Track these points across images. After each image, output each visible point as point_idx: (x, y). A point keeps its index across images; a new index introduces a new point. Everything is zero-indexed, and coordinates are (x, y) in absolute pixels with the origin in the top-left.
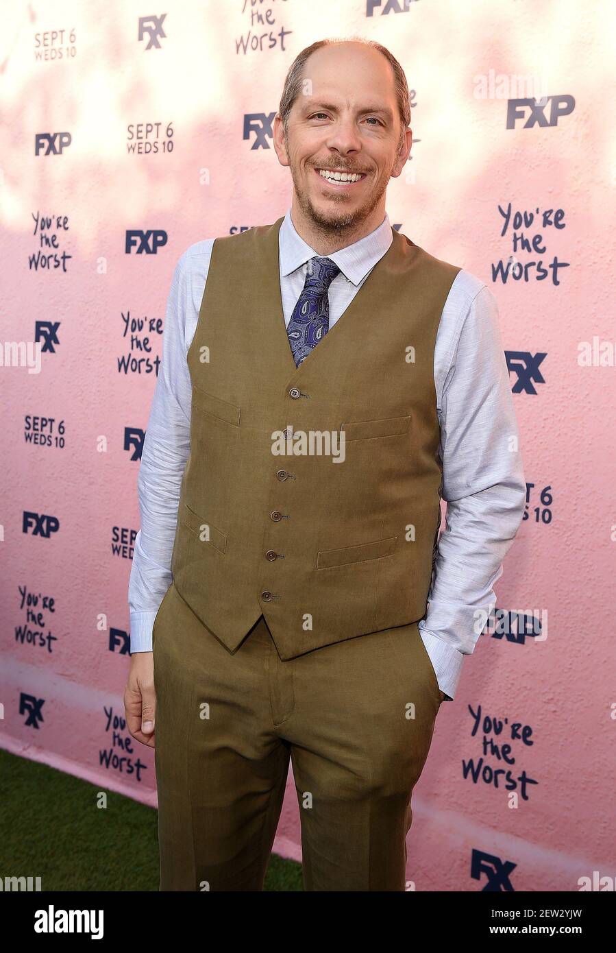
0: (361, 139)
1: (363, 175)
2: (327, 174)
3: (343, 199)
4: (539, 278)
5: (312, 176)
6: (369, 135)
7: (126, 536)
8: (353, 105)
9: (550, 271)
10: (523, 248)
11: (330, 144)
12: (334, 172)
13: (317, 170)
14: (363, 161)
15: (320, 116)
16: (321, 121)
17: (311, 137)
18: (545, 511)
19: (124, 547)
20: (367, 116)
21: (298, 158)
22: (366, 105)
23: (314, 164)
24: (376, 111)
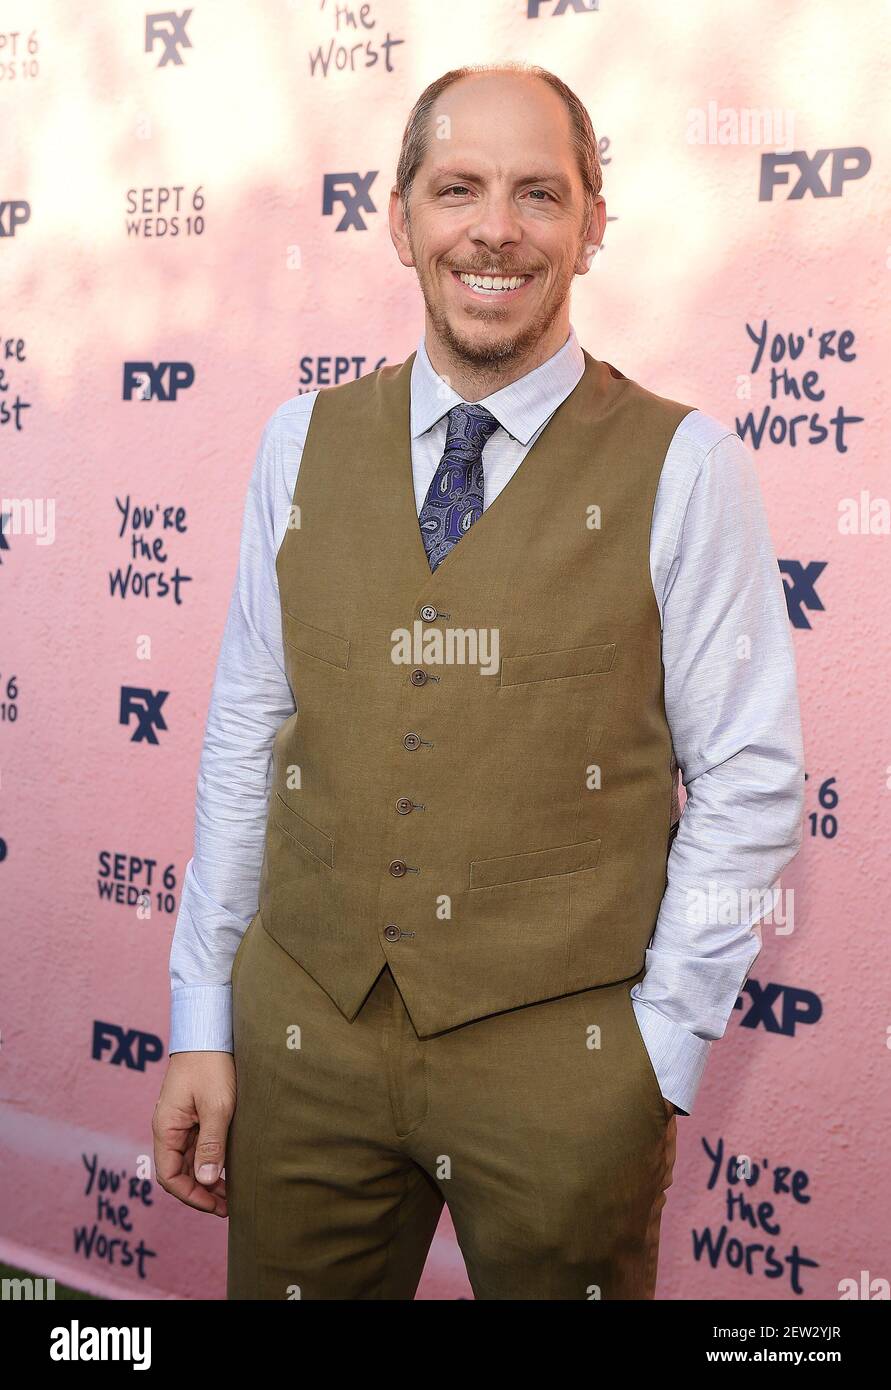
0: (521, 223)
2: (471, 279)
3: (499, 316)
4: (813, 441)
5: (449, 281)
6: (533, 216)
7: (122, 867)
8: (506, 172)
9: (832, 430)
10: (787, 393)
11: (474, 234)
12: (482, 276)
13: (457, 273)
14: (528, 257)
15: (457, 190)
16: (460, 198)
17: (445, 223)
18: (827, 817)
19: (119, 886)
20: (530, 187)
21: (426, 256)
22: (528, 171)
23: (451, 264)
24: (543, 180)
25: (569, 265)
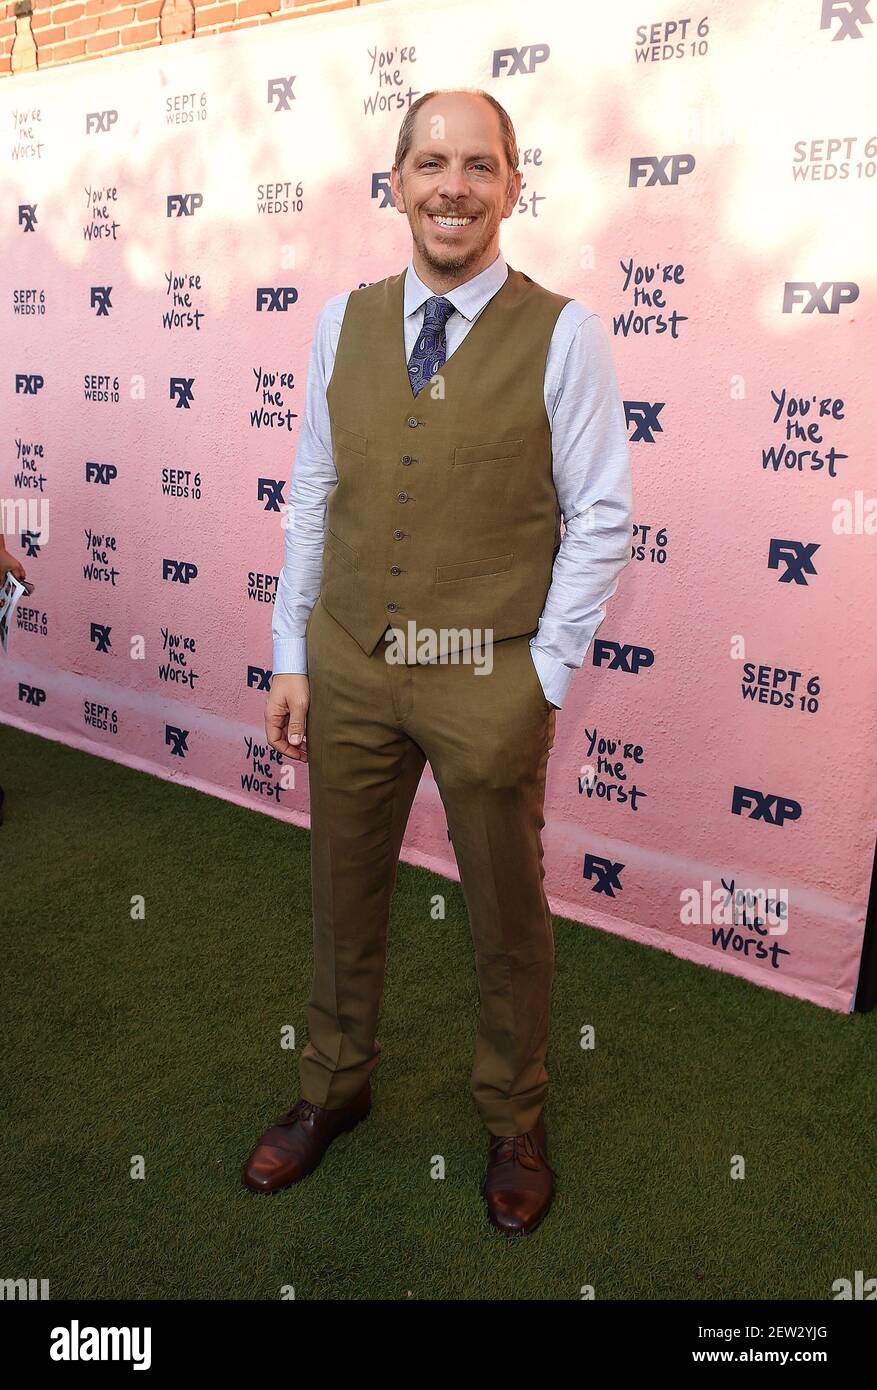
0: (469, 184)
1: (474, 218)
2: (439, 219)
3: (455, 241)
4: (658, 331)
5: (426, 222)
6: (477, 181)
7: (261, 581)
8: (460, 153)
9: (670, 325)
10: (644, 302)
11: (441, 191)
12: (446, 217)
13: (431, 216)
14: (473, 206)
15: (431, 165)
16: (434, 169)
17: (423, 184)
18: (660, 551)
19: (260, 592)
20: (475, 163)
21: (413, 204)
22: (473, 152)
23: (428, 210)
24: (483, 158)
25: (498, 212)
